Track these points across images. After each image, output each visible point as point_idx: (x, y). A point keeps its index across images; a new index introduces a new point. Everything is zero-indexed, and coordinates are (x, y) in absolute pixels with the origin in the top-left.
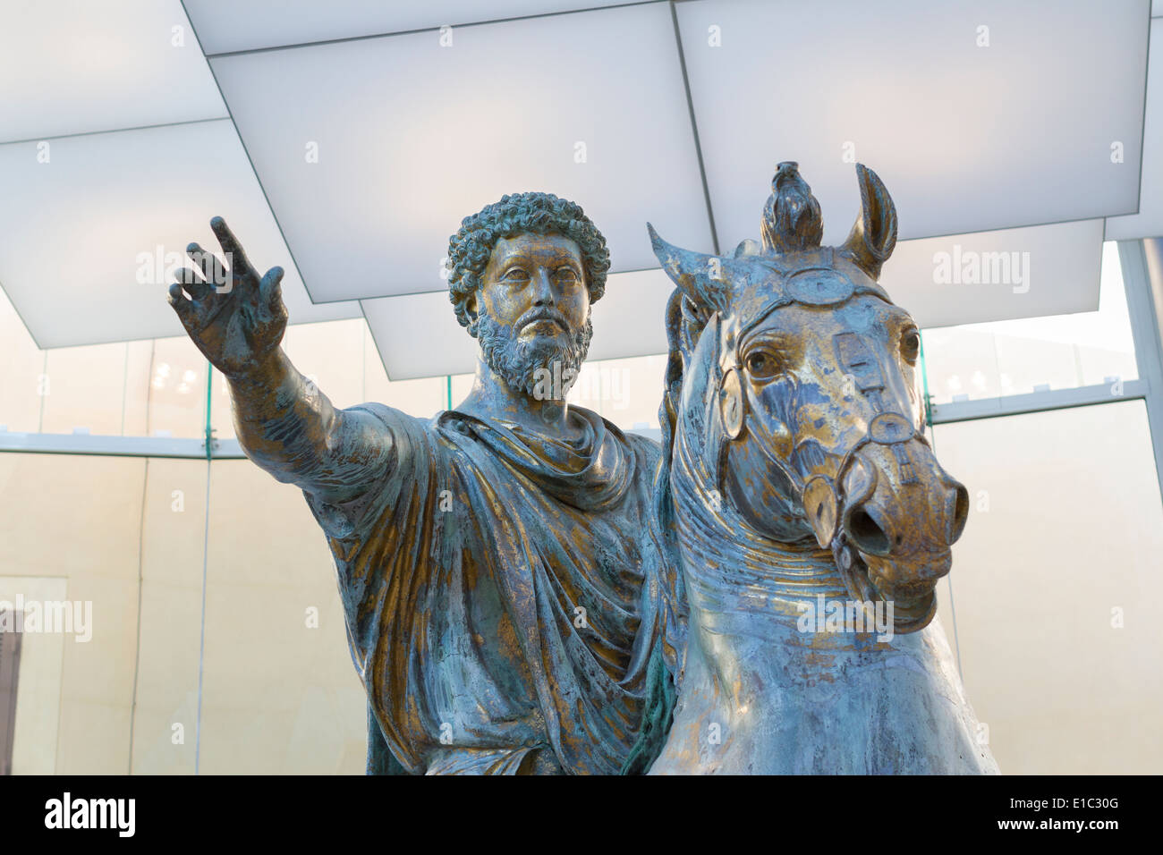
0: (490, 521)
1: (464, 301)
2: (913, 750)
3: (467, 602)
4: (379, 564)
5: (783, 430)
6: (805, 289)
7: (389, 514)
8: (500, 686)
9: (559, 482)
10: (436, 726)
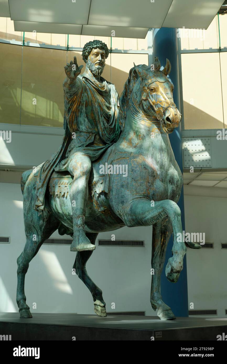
0: (91, 97)
4: (73, 102)
6: (159, 79)
7: (76, 94)
9: (100, 91)
10: (79, 127)
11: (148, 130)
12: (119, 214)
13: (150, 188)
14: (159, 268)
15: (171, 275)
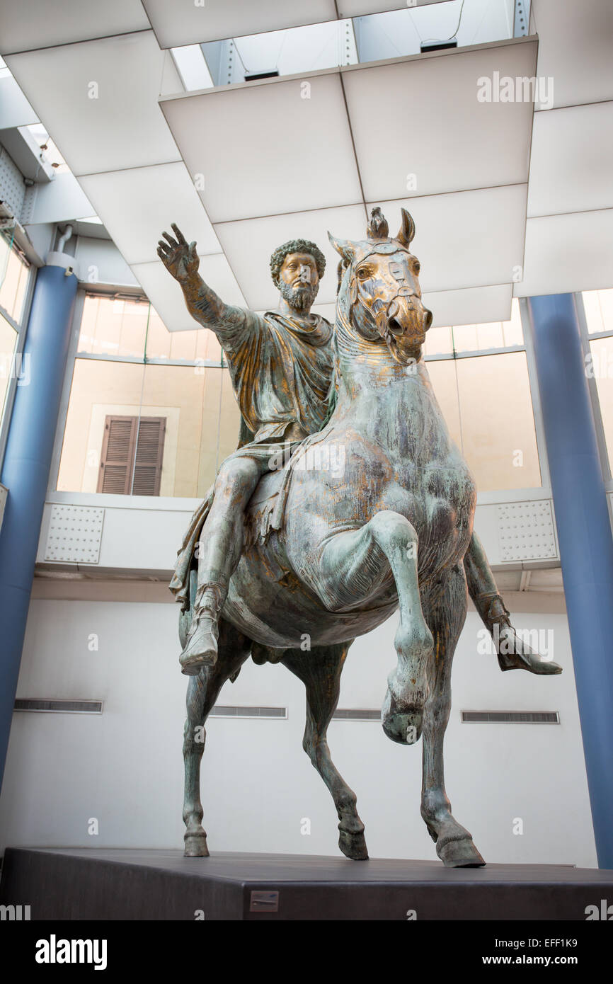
0: (280, 347)
1: (276, 276)
2: (413, 409)
3: (272, 374)
4: (242, 362)
5: (369, 297)
6: (380, 249)
7: (245, 344)
8: (282, 402)
9: (304, 335)
10: (260, 415)
11: (371, 374)
12: (307, 578)
13: (371, 505)
14: (434, 724)
15: (392, 721)
